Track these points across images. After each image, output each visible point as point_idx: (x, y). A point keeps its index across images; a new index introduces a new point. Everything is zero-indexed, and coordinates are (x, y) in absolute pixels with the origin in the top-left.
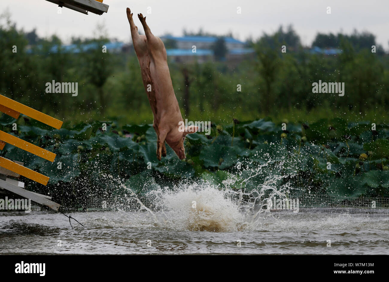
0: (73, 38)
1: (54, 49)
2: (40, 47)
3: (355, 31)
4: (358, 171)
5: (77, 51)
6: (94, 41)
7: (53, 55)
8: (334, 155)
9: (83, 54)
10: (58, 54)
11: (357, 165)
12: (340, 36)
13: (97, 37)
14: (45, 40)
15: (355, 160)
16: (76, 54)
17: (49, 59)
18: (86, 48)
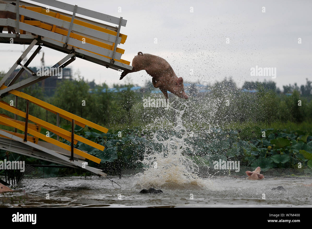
0: (114, 85)
1: (104, 91)
2: (96, 90)
3: (265, 80)
4: (268, 155)
5: (116, 91)
6: (126, 86)
7: (103, 94)
8: (255, 146)
9: (119, 93)
10: (106, 93)
11: (267, 152)
12: (257, 83)
13: (127, 84)
14: (99, 85)
15: (266, 149)
16: (116, 93)
17: (101, 96)
18: (121, 90)
